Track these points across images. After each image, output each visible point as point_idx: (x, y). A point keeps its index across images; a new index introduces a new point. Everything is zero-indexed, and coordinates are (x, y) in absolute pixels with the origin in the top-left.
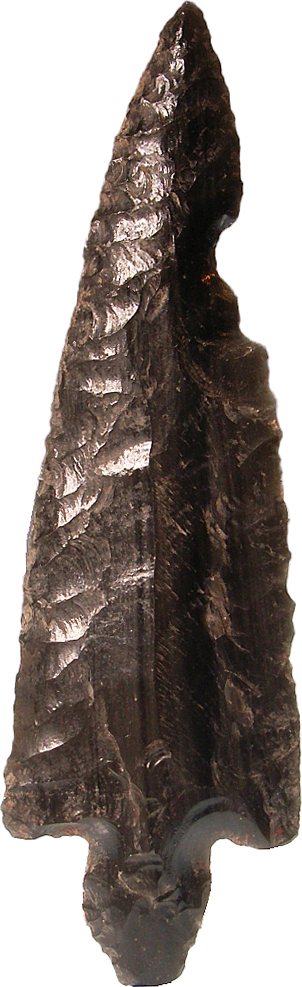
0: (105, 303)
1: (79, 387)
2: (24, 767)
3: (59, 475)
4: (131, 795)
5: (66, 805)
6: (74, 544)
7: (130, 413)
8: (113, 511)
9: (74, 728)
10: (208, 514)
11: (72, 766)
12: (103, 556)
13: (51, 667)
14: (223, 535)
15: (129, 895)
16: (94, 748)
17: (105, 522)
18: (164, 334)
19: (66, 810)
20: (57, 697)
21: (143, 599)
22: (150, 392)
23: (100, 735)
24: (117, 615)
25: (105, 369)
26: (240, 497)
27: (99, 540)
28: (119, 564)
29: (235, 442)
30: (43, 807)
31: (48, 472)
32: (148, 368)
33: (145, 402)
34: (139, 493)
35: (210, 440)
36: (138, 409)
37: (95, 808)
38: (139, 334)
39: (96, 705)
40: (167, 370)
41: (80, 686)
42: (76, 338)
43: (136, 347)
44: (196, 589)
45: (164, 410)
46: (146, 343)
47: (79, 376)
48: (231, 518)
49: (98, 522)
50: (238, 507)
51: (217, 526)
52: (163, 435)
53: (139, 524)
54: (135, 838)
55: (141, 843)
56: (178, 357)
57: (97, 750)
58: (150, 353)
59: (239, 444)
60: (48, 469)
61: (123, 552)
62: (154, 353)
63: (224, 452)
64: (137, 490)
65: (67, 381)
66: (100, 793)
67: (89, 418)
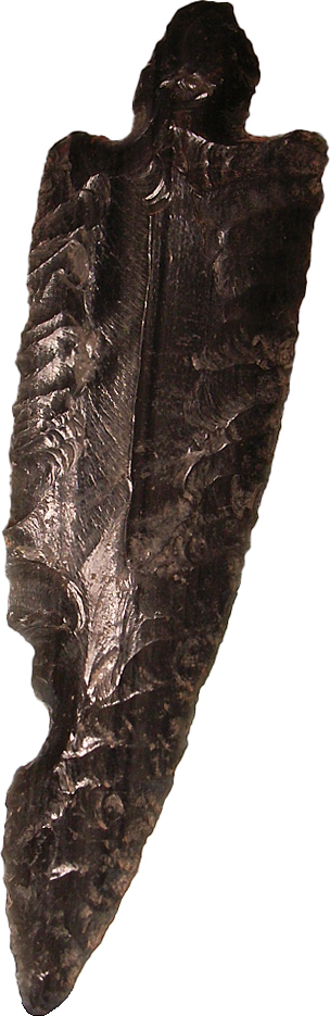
2: (297, 197)
12: (193, 406)
30: (281, 157)
61: (170, 408)
65: (216, 602)
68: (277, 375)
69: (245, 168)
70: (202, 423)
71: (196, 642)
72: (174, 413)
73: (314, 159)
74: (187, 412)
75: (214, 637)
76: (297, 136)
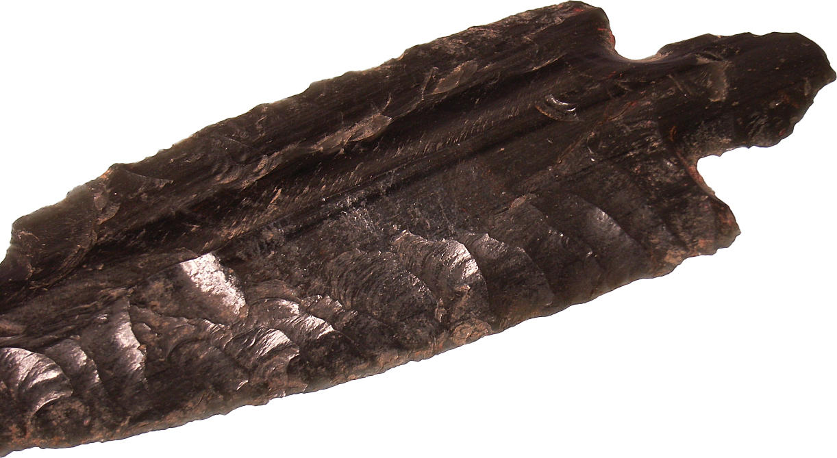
0: (19, 396)
1: (142, 385)
2: (649, 243)
3: (268, 367)
4: (617, 118)
5: (668, 180)
6: (349, 303)
7: (153, 303)
8: (286, 274)
9: (572, 203)
10: (245, 184)
11: (619, 189)
12: (348, 262)
13: (512, 262)
14: (264, 161)
15: (732, 86)
16: (583, 173)
17: (305, 277)
18: (36, 307)
19: (674, 178)
20: (544, 238)
21: (379, 191)
22: (115, 293)
23: (564, 173)
24: (413, 212)
25: (107, 356)
26: (210, 167)
27: (331, 275)
28: (350, 239)
29: (144, 196)
30: (685, 204)
31: (272, 385)
32: (86, 306)
33: (131, 291)
34: (251, 251)
35: (152, 218)
36: (144, 295)
37: (653, 148)
38: (46, 333)
39: (532, 189)
40: (81, 286)
41: (519, 216)
42: (79, 423)
43: (64, 330)
44: (342, 156)
45: (135, 270)
46: (54, 321)
47: (128, 392)
48: (240, 163)
49: (308, 285)
50: (223, 162)
51: (256, 170)
52: (165, 258)
53: (289, 237)
54: (663, 96)
55: (665, 90)
56: (59, 284)
57: (583, 170)
58: (66, 311)
59: (145, 191)
60: (266, 385)
61: (333, 240)
62: (64, 308)
63: (162, 201)
64: (249, 256)
65: (141, 409)
66: (632, 150)
67: (179, 355)
68: (438, 334)
69: (649, 174)
70: (335, 283)
71: (82, 410)
72: (329, 247)
73: (705, 238)
74: (339, 261)
75: (101, 429)
76: (721, 209)
